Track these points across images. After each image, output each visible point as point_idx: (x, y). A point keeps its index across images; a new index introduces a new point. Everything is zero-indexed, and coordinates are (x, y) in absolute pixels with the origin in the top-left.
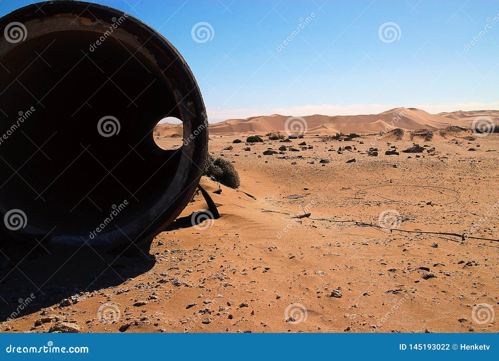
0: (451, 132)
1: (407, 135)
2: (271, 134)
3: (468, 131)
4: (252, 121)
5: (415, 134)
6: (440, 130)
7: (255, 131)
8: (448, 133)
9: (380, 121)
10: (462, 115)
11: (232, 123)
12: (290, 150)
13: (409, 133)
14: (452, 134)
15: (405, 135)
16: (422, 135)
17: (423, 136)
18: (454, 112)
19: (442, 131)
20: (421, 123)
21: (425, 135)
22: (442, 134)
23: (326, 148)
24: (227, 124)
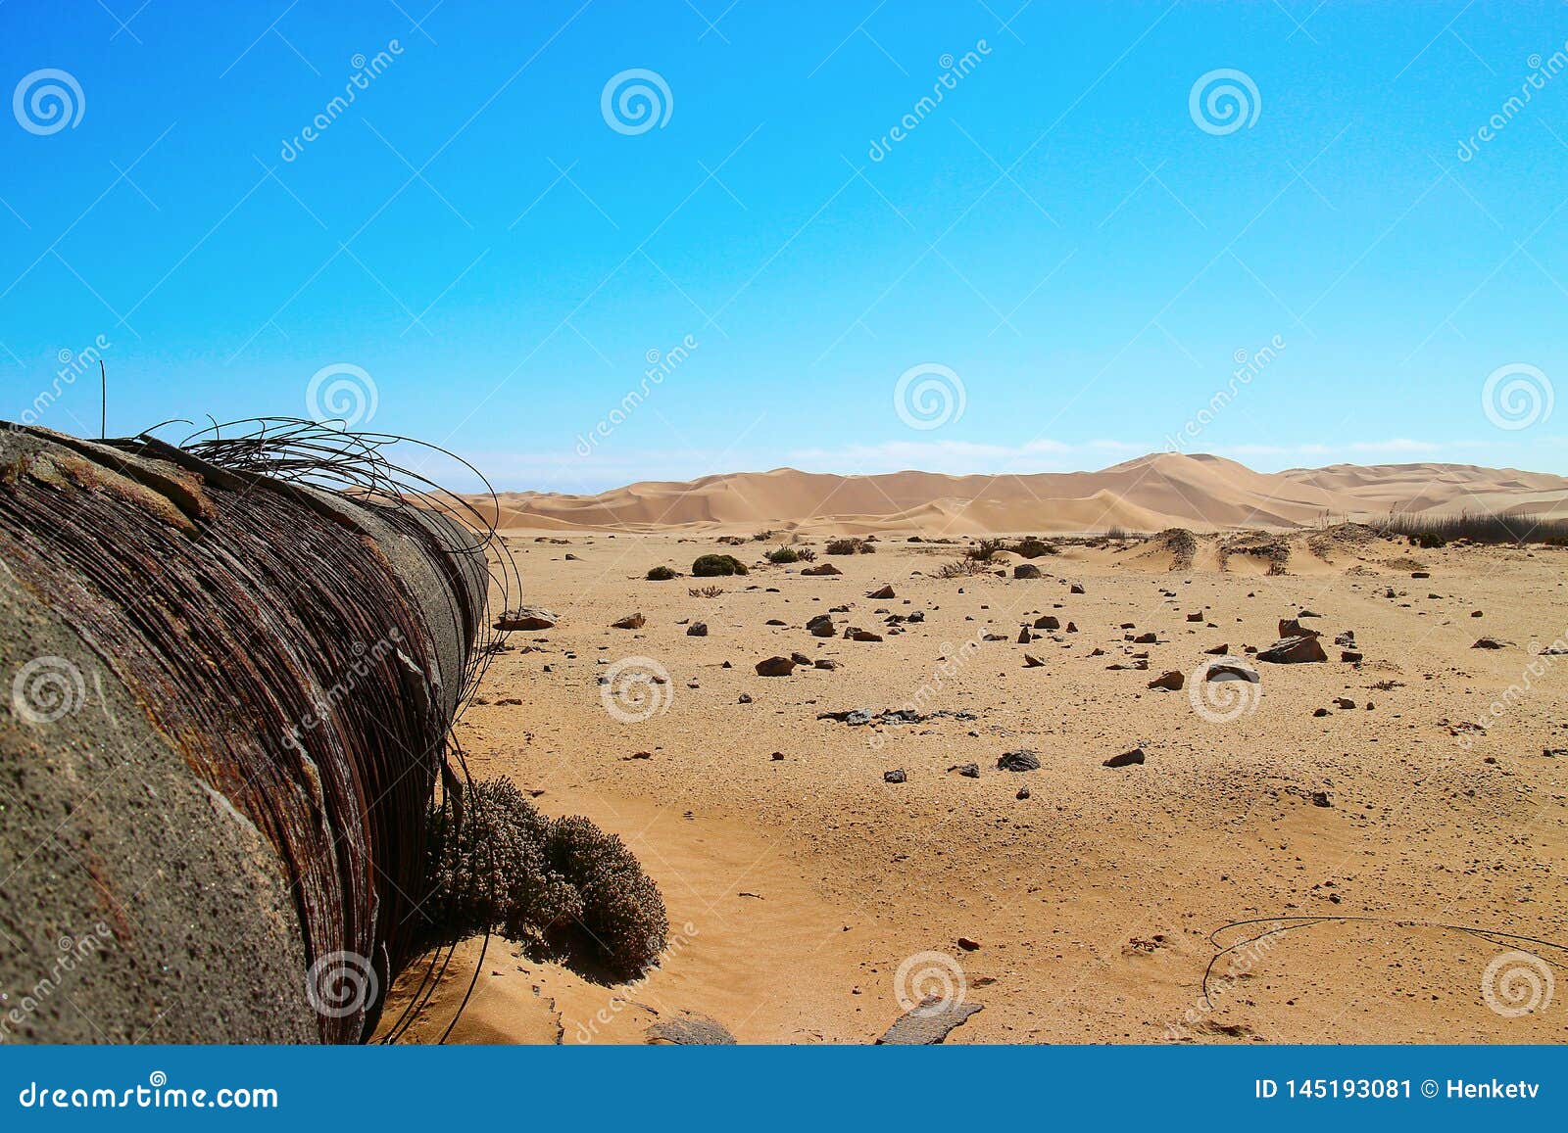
0: (1346, 543)
1: (1206, 550)
2: (769, 533)
3: (1396, 541)
4: (712, 487)
5: (1234, 548)
6: (1307, 536)
7: (718, 521)
8: (1335, 547)
9: (1104, 492)
10: (1354, 476)
11: (646, 493)
12: (846, 637)
13: (1212, 544)
14: (1349, 550)
15: (1199, 552)
16: (1253, 551)
17: (1258, 554)
18: (1327, 469)
19: (1317, 538)
20: (1230, 502)
21: (1265, 551)
22: (1319, 550)
23: (967, 619)
24: (629, 495)
